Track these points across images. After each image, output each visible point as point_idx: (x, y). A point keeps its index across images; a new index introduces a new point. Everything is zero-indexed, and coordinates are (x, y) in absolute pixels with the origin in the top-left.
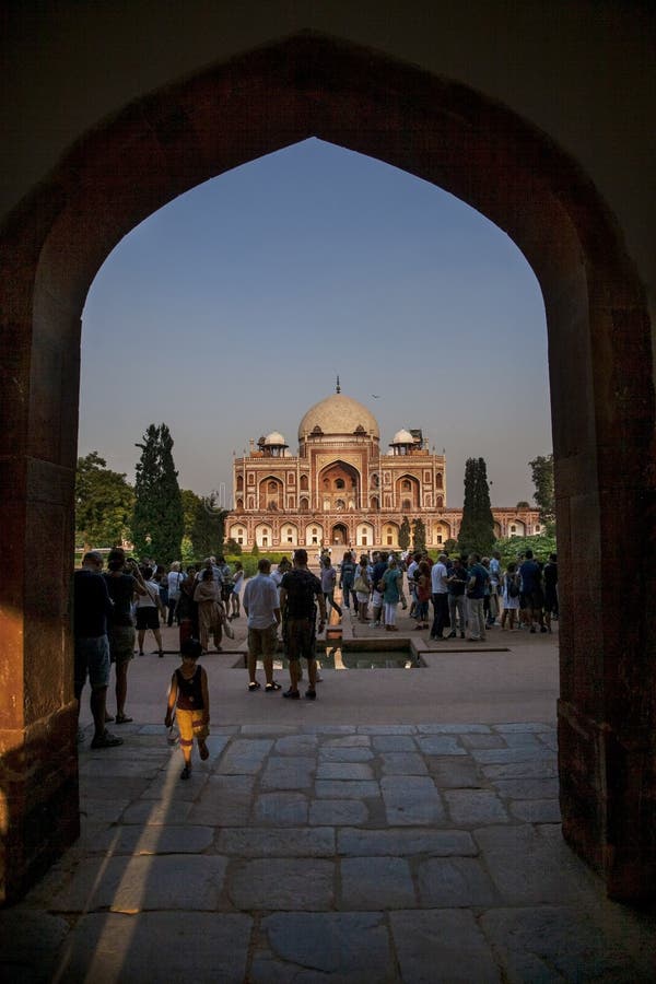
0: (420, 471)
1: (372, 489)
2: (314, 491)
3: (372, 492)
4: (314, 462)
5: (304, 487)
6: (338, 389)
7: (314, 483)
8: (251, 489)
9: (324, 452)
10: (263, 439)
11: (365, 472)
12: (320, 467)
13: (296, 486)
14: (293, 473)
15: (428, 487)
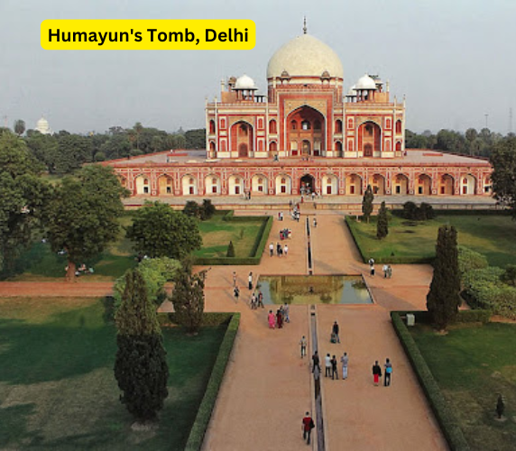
0: (380, 118)
1: (336, 133)
2: (282, 135)
3: (336, 136)
4: (282, 107)
5: (272, 131)
6: (305, 30)
7: (282, 127)
8: (223, 133)
9: (291, 97)
10: (233, 80)
11: (329, 117)
12: (288, 111)
13: (265, 130)
14: (263, 118)
15: (389, 133)
